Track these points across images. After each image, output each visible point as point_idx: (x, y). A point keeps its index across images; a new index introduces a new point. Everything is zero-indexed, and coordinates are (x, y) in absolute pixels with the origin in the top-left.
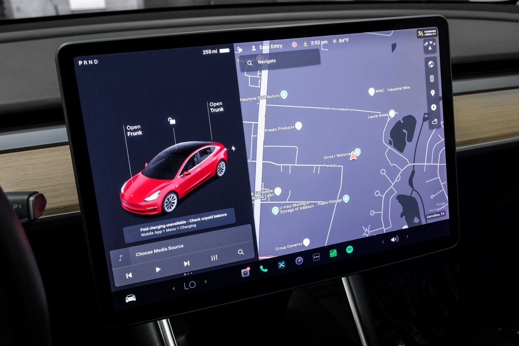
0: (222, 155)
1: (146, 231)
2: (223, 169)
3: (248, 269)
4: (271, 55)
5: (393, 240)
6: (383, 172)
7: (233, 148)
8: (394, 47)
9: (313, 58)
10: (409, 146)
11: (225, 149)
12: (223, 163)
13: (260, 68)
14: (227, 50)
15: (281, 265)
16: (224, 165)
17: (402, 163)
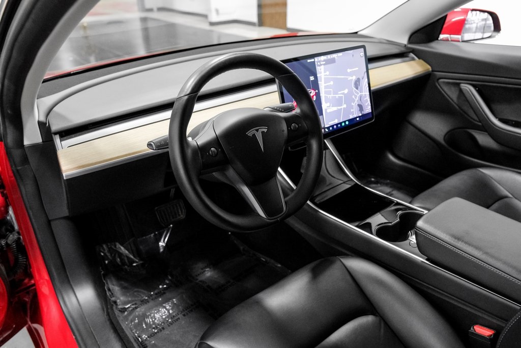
0: (314, 94)
3: (323, 130)
4: (324, 61)
5: (358, 119)
6: (353, 97)
7: (317, 91)
8: (353, 55)
9: (333, 61)
10: (359, 87)
11: (315, 92)
13: (321, 65)
15: (331, 128)
16: (315, 97)
17: (358, 94)
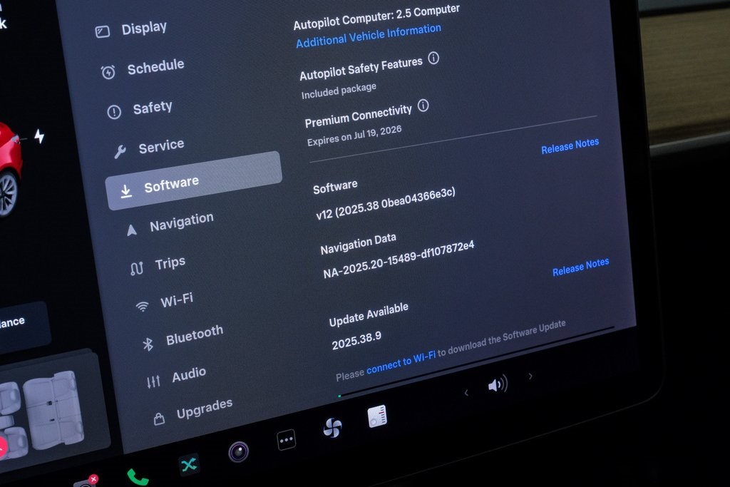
0: (5, 155)
2: (10, 197)
3: (94, 479)
5: (493, 386)
7: (39, 136)
11: (16, 138)
12: (9, 178)
15: (188, 465)
16: (14, 184)
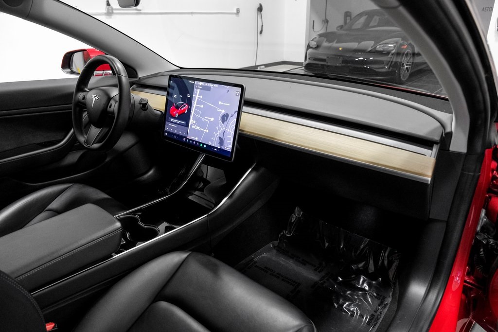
1: (172, 120)
3: (185, 139)
4: (201, 86)
5: (215, 149)
6: (217, 128)
8: (228, 91)
9: (209, 89)
11: (188, 107)
13: (198, 88)
14: (193, 82)
